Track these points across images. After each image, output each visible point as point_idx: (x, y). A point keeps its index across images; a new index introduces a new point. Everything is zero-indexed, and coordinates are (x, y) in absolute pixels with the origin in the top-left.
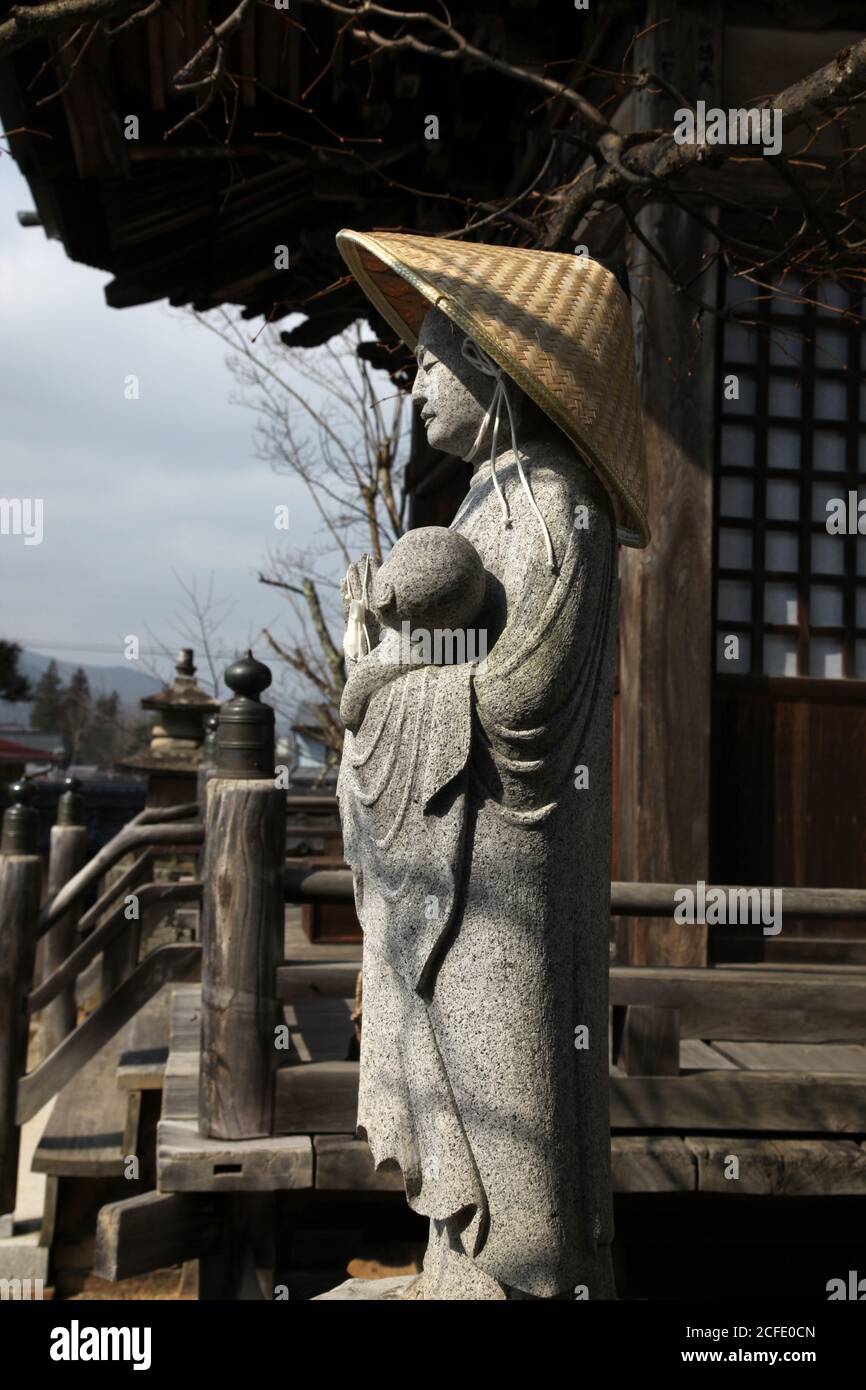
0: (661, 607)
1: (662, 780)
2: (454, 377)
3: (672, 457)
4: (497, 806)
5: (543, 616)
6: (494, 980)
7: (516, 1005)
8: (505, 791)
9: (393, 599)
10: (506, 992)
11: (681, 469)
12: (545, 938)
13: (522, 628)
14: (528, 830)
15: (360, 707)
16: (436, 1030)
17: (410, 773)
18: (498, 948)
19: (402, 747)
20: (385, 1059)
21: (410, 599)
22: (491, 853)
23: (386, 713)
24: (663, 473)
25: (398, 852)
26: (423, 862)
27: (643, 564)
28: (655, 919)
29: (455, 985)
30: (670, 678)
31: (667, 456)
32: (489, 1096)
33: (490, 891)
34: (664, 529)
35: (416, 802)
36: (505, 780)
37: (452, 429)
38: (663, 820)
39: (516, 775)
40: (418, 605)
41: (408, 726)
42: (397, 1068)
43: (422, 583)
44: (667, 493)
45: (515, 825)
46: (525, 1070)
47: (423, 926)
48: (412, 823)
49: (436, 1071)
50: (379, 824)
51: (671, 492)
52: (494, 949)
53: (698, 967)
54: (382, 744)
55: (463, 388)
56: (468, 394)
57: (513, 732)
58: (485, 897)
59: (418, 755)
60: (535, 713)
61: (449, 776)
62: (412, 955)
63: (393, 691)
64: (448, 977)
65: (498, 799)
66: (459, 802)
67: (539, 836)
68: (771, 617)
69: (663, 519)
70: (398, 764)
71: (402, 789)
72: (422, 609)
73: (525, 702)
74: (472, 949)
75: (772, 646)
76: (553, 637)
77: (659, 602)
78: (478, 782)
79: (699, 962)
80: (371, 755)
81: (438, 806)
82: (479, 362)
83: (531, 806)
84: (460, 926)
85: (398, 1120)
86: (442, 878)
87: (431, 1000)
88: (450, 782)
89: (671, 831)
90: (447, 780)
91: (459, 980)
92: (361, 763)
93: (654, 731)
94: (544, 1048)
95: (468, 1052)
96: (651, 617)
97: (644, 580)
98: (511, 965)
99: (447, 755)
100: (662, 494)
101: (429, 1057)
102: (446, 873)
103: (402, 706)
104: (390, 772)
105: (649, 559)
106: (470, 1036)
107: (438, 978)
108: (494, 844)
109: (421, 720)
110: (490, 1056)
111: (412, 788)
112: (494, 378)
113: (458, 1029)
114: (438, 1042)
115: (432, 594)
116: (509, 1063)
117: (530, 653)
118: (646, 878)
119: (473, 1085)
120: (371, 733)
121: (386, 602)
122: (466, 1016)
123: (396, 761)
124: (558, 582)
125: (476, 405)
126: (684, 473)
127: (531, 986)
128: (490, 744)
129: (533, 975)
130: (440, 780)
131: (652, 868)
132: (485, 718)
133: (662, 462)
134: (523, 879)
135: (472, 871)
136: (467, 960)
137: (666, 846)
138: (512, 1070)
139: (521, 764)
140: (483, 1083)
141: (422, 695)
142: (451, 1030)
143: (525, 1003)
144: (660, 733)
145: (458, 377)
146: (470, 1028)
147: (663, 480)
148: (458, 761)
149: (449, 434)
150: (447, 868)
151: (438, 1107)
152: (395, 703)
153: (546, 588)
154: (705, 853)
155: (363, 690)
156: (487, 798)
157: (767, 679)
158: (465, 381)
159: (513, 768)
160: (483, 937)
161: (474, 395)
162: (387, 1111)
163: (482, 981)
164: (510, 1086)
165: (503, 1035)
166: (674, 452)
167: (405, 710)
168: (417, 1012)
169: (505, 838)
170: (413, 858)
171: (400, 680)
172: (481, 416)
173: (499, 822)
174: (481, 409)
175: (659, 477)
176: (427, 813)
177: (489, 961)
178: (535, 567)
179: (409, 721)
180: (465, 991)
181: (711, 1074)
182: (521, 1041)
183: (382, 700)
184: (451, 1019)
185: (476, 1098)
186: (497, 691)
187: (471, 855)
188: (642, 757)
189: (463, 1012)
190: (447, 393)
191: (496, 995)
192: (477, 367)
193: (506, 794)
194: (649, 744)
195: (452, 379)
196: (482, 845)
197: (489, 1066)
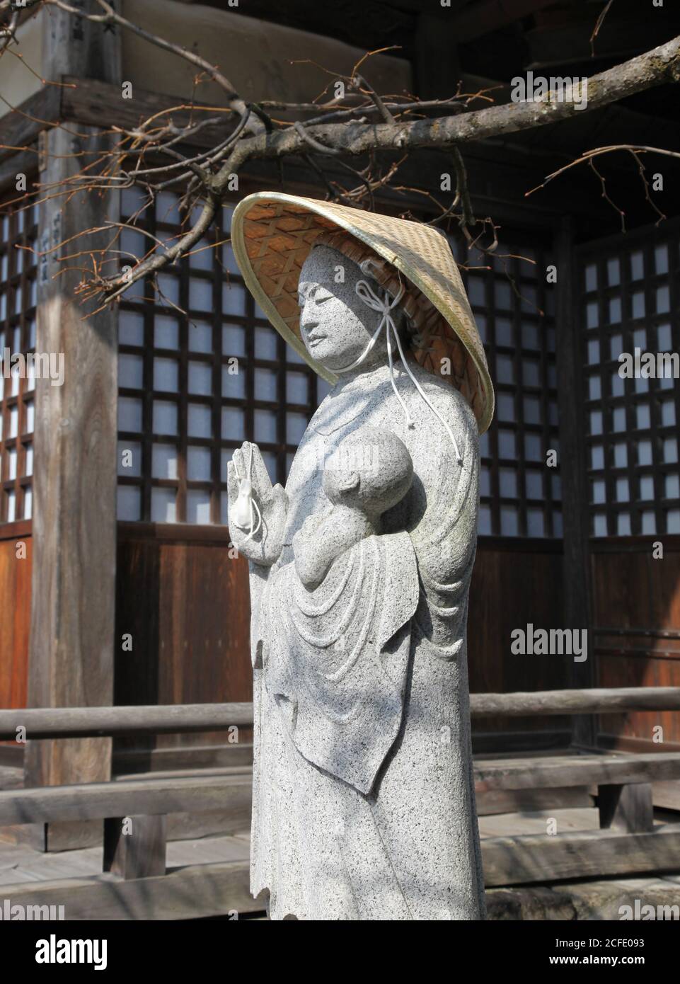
0: (77, 464)
1: (76, 615)
2: (349, 310)
3: (86, 336)
4: (430, 644)
5: (457, 496)
6: (429, 781)
7: (446, 800)
8: (434, 632)
9: (359, 484)
10: (438, 790)
11: (93, 346)
12: (460, 745)
13: (442, 506)
14: (449, 661)
15: (325, 568)
16: (381, 824)
17: (367, 620)
18: (432, 756)
19: (362, 600)
20: (328, 854)
21: (373, 484)
22: (425, 681)
23: (347, 573)
24: (79, 349)
25: (350, 683)
26: (373, 690)
27: (62, 427)
28: (68, 741)
29: (397, 788)
30: (84, 526)
31: (82, 334)
32: (429, 874)
33: (425, 711)
34: (80, 397)
35: (371, 642)
36: (435, 622)
37: (343, 349)
38: (77, 651)
39: (442, 619)
40: (379, 488)
41: (367, 583)
42: (339, 861)
43: (385, 471)
44: (81, 366)
45: (441, 658)
46: (455, 850)
47: (373, 741)
48: (366, 660)
49: (384, 859)
50: (331, 662)
51: (85, 365)
52: (428, 756)
53: (103, 782)
54: (343, 597)
55: (356, 318)
56: (360, 323)
57: (443, 586)
58: (421, 716)
59: (375, 606)
60: (458, 570)
61: (402, 622)
62: (362, 766)
63: (352, 555)
64: (391, 781)
65: (429, 638)
66: (406, 641)
67: (455, 665)
68: (157, 473)
69: (78, 389)
70: (357, 613)
71: (359, 633)
72: (381, 491)
73: (453, 563)
74: (412, 758)
75: (158, 497)
76: (465, 514)
77: (75, 460)
78: (417, 625)
79: (105, 776)
80: (333, 606)
81: (391, 646)
82: (369, 299)
83: (449, 642)
84: (402, 740)
85: (346, 903)
86: (389, 703)
87: (376, 801)
88: (403, 626)
89: (83, 661)
90: (402, 625)
91: (402, 783)
92: (321, 613)
93: (70, 573)
94: (464, 832)
95: (410, 841)
96: (69, 472)
97: (63, 440)
98: (441, 768)
99: (401, 605)
100: (78, 367)
101: (376, 847)
102: (394, 699)
103: (361, 567)
104: (350, 620)
105: (67, 422)
106: (411, 827)
107: (383, 783)
108: (428, 673)
109: (378, 577)
110: (429, 842)
111: (369, 631)
112: (381, 313)
113: (401, 823)
114: (382, 835)
115: (391, 481)
116: (443, 846)
117: (453, 525)
118: (62, 704)
119: (414, 868)
120: (332, 589)
121: (351, 486)
122: (407, 812)
123: (356, 610)
124: (463, 471)
125: (365, 332)
126: (95, 350)
127: (455, 783)
128: (426, 595)
129: (455, 775)
130: (396, 625)
131: (67, 693)
132: (424, 574)
133: (77, 339)
134: (447, 700)
135: (412, 695)
136: (408, 767)
137: (79, 674)
138: (446, 851)
139: (444, 610)
140: (423, 864)
141: (376, 558)
142: (394, 825)
143: (452, 798)
144: (76, 574)
145: (352, 309)
146: (411, 821)
147: (78, 354)
148: (409, 609)
149: (339, 353)
150: (395, 694)
151: (387, 888)
152: (356, 565)
153: (456, 476)
154: (111, 677)
155: (329, 555)
156: (423, 637)
157: (154, 525)
158: (359, 313)
159: (441, 614)
160: (421, 748)
161: (364, 325)
162: (336, 897)
163: (420, 782)
164: (445, 865)
165: (438, 825)
166: (87, 333)
167: (365, 570)
168: (362, 812)
169: (434, 668)
170: (364, 688)
171: (356, 546)
172: (367, 340)
173: (431, 656)
174: (368, 335)
175: (76, 352)
176: (383, 651)
177: (426, 766)
178: (446, 459)
179: (367, 579)
180: (406, 792)
181: (187, 869)
182: (450, 828)
183: (344, 563)
184: (394, 815)
185: (418, 878)
186: (433, 555)
187: (411, 683)
188: (60, 596)
189: (405, 809)
190: (343, 321)
191: (431, 793)
192: (367, 303)
193: (435, 634)
194: (66, 585)
195: (347, 312)
196: (419, 674)
197: (428, 850)
